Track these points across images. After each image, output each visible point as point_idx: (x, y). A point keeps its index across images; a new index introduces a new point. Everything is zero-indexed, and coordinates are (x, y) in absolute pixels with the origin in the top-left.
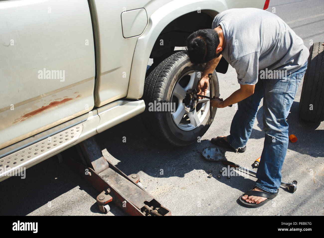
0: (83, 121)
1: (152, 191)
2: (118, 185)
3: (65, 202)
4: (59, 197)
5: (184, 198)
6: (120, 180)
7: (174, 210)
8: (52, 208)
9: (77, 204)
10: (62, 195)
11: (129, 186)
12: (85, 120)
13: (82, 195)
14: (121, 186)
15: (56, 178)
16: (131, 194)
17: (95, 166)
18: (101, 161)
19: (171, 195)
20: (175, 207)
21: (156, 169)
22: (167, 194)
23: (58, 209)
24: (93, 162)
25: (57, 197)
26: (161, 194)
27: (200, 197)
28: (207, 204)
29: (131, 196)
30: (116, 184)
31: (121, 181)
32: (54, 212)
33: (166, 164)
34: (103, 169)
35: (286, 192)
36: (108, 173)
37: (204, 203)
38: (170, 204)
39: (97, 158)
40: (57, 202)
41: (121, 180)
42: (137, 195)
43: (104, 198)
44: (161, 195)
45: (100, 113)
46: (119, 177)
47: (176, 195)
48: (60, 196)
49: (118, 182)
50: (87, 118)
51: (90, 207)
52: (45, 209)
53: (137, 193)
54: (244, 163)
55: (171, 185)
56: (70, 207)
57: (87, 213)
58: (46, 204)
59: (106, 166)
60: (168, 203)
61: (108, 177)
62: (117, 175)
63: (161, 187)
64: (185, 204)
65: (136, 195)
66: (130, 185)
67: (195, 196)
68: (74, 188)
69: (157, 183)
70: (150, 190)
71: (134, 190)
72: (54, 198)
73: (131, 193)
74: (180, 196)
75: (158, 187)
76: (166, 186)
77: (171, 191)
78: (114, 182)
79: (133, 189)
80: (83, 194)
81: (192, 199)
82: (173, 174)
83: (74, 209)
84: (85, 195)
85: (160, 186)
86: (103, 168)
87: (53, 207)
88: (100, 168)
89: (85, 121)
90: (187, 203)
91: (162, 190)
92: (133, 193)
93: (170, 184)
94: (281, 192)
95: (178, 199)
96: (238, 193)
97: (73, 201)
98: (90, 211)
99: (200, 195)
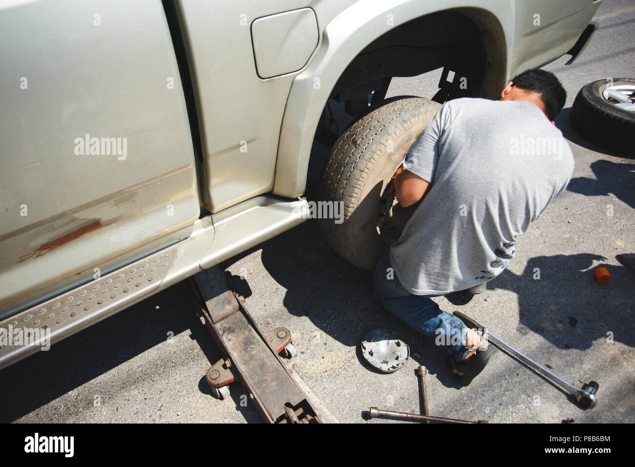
0: (181, 239)
1: (313, 363)
2: (247, 355)
3: (161, 361)
4: (153, 348)
5: (367, 389)
6: (252, 343)
7: (344, 413)
8: (138, 370)
9: (179, 368)
10: (160, 345)
11: (266, 360)
12: (187, 236)
13: (191, 351)
14: (252, 358)
15: (158, 307)
16: (266, 380)
17: (213, 309)
18: (225, 300)
19: (345, 378)
20: (348, 407)
21: (328, 311)
22: (338, 373)
23: (146, 374)
24: (209, 301)
25: (151, 349)
26: (326, 371)
27: (398, 389)
28: (409, 409)
29: (264, 385)
30: (244, 352)
31: (253, 346)
32: (140, 379)
33: (349, 303)
34: (228, 314)
35: (572, 405)
36: (235, 324)
37: (404, 405)
38: (339, 398)
39: (218, 295)
40: (149, 358)
41: (254, 344)
42: (276, 385)
43: (219, 376)
44: (326, 373)
45: (217, 222)
46: (252, 334)
47: (354, 377)
48: (156, 347)
49: (247, 348)
50: (191, 233)
51: (199, 380)
52: (128, 370)
53: (277, 380)
54: (497, 320)
55: (349, 352)
56: (167, 373)
57: (192, 392)
58: (130, 360)
59: (234, 308)
60: (336, 394)
61: (233, 332)
62: (250, 330)
63: (330, 355)
64: (367, 401)
65: (274, 384)
66: (267, 357)
67: (389, 385)
68: (181, 333)
69: (325, 344)
70: (309, 359)
71: (272, 373)
72: (145, 350)
73: (265, 378)
74: (362, 381)
75: (324, 355)
76: (339, 354)
77: (346, 367)
78: (241, 346)
79: (271, 368)
80: (193, 349)
81: (383, 393)
82: (358, 327)
83: (172, 378)
84: (196, 351)
85: (329, 353)
86: (227, 311)
87: (140, 369)
88: (222, 313)
89: (186, 238)
90: (370, 401)
91: (330, 361)
92: (269, 379)
93: (347, 351)
94: (561, 403)
95: (355, 389)
96: (474, 393)
97: (174, 361)
98: (198, 388)
99: (399, 386)
